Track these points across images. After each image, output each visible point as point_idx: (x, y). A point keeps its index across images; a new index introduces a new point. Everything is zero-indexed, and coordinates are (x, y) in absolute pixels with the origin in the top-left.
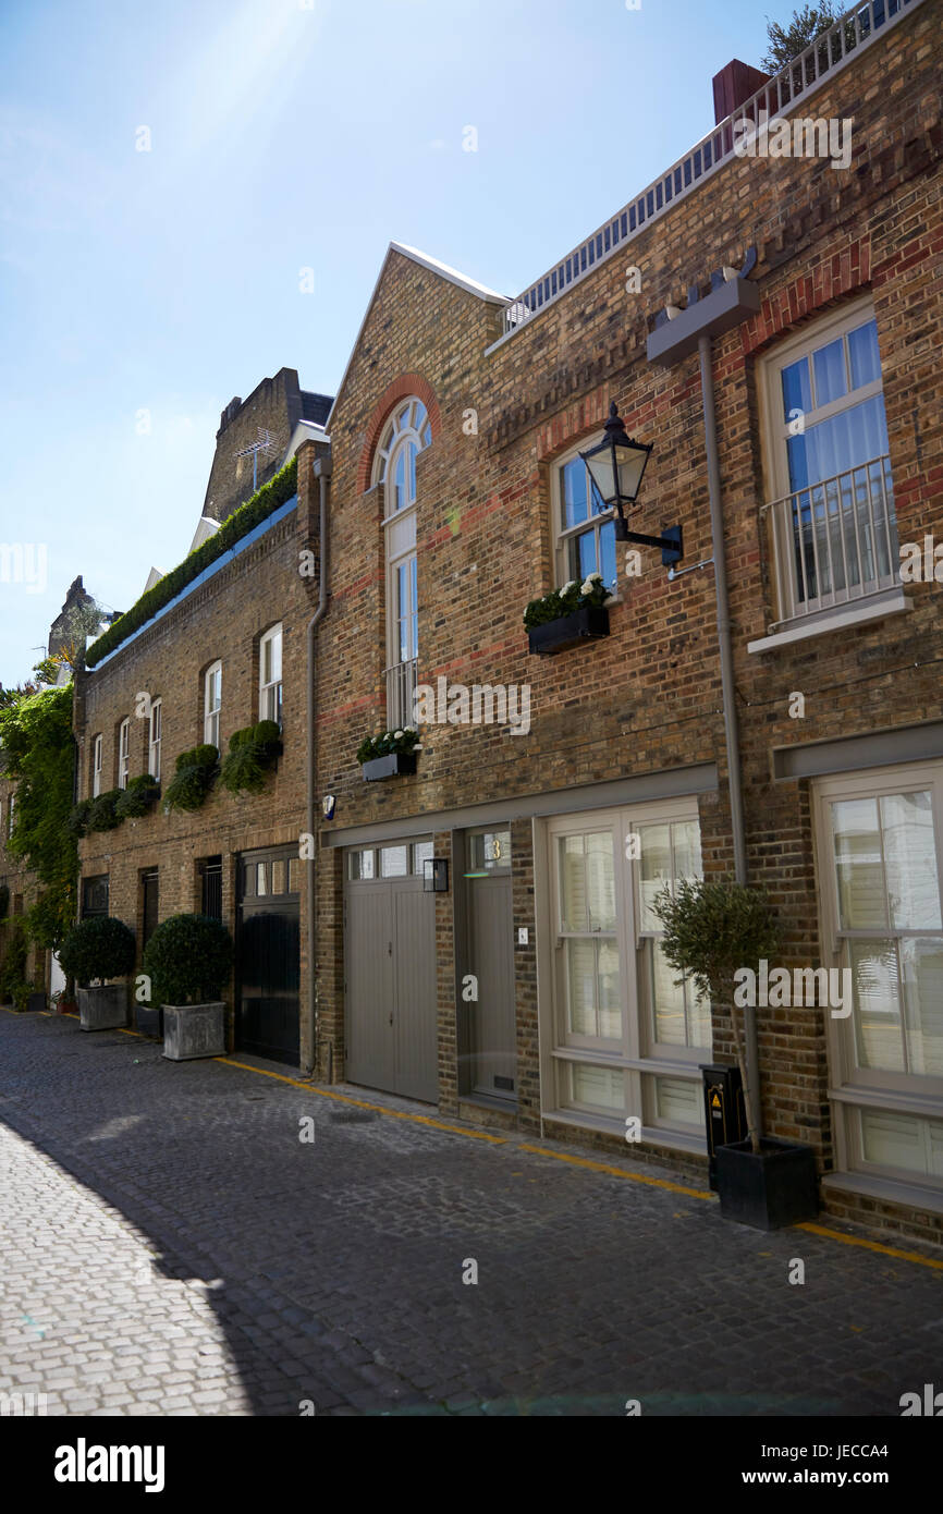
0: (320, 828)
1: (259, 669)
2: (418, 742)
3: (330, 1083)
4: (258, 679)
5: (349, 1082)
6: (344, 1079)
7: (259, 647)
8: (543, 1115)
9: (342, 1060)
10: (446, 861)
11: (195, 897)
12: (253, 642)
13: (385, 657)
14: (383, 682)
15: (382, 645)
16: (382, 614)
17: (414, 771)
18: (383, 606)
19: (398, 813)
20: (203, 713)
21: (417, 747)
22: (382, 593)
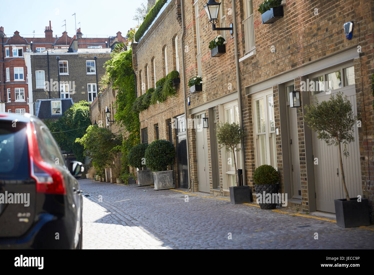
0: (188, 108)
1: (175, 50)
2: (202, 81)
3: (194, 192)
4: (175, 54)
5: (199, 191)
6: (198, 190)
7: (174, 42)
8: (223, 190)
9: (197, 185)
10: (207, 118)
11: (167, 134)
12: (173, 40)
13: (197, 51)
14: (196, 60)
15: (196, 47)
16: (195, 36)
17: (201, 90)
18: (195, 33)
19: (201, 103)
20: (165, 65)
21: (201, 82)
22: (195, 29)
